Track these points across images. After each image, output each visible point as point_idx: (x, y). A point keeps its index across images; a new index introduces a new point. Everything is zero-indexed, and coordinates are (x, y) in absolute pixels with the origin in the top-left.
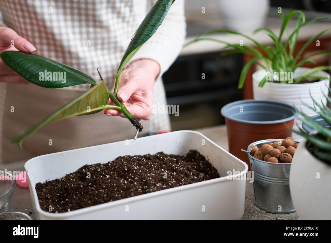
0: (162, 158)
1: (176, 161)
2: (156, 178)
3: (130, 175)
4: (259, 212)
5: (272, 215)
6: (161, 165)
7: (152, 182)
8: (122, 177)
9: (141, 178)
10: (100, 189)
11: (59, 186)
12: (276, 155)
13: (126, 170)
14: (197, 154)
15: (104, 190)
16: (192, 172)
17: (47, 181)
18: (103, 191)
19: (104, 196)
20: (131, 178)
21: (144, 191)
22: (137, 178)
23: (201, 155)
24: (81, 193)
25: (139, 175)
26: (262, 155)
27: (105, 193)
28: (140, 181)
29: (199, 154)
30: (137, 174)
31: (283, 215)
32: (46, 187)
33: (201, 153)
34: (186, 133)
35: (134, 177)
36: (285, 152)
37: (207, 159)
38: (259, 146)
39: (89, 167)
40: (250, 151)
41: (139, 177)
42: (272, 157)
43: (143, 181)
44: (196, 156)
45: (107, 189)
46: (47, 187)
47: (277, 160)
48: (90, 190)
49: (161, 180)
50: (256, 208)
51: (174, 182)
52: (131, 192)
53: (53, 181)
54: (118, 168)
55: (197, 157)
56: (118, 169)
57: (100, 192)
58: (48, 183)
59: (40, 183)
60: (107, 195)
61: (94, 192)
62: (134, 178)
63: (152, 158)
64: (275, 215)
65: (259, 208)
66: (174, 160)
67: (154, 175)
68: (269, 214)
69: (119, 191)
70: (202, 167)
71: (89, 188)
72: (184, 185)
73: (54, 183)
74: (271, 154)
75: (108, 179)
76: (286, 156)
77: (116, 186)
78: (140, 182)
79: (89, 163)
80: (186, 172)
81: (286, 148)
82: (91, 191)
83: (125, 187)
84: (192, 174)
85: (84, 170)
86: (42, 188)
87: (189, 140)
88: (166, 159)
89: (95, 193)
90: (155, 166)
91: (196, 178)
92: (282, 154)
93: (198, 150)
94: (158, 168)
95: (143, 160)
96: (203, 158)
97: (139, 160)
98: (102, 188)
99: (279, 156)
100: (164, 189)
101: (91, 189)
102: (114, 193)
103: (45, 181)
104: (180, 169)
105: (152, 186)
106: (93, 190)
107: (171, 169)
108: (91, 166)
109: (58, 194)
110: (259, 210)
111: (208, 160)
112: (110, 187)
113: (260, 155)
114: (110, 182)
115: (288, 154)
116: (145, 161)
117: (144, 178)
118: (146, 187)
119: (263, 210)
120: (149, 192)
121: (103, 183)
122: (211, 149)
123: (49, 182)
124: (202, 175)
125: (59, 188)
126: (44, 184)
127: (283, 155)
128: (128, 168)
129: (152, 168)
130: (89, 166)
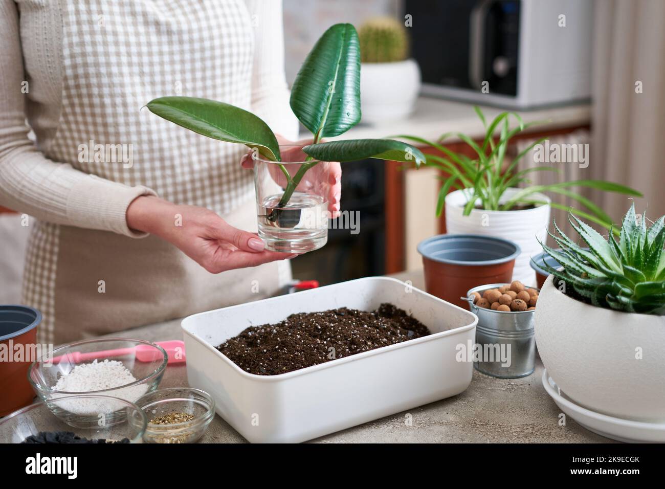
0: (355, 312)
1: (375, 315)
3: (328, 333)
4: (485, 378)
5: (502, 380)
6: (360, 321)
7: (360, 340)
8: (315, 336)
10: (295, 352)
12: (506, 302)
13: (320, 328)
14: (392, 308)
15: (301, 353)
16: (399, 329)
18: (299, 354)
19: (302, 360)
20: (330, 336)
21: (354, 352)
22: (339, 337)
23: (400, 310)
24: (269, 359)
25: (340, 333)
26: (487, 304)
27: (303, 356)
28: (344, 340)
29: (395, 308)
30: (337, 332)
31: (516, 380)
33: (398, 307)
34: (376, 280)
36: (517, 298)
37: (409, 314)
38: (481, 293)
39: (256, 329)
40: (473, 299)
42: (502, 305)
43: (349, 340)
44: (392, 311)
45: (303, 351)
47: (509, 309)
50: (480, 373)
51: (385, 340)
54: (306, 326)
55: (393, 313)
57: (296, 355)
60: (305, 358)
61: (287, 355)
62: (335, 337)
63: (343, 314)
64: (505, 380)
65: (483, 373)
66: (372, 316)
68: (498, 379)
70: (405, 323)
71: (279, 352)
72: (398, 342)
74: (501, 301)
75: (299, 339)
76: (520, 303)
77: (315, 348)
78: (345, 342)
79: (255, 325)
80: (392, 329)
81: (517, 293)
82: (283, 355)
84: (400, 332)
85: (249, 333)
87: (379, 291)
89: (289, 357)
90: (352, 322)
91: (405, 336)
92: (514, 301)
93: (393, 304)
94: (357, 324)
95: (333, 315)
96: (403, 313)
97: (328, 316)
98: (298, 351)
99: (510, 303)
100: (377, 348)
102: (314, 355)
104: (384, 326)
106: (285, 353)
108: (258, 328)
110: (485, 376)
111: (411, 315)
112: (307, 349)
113: (485, 303)
114: (305, 343)
115: (521, 300)
116: (337, 317)
117: (348, 336)
119: (489, 375)
120: (361, 351)
122: (417, 300)
124: (411, 333)
127: (516, 301)
128: (321, 326)
129: (350, 325)
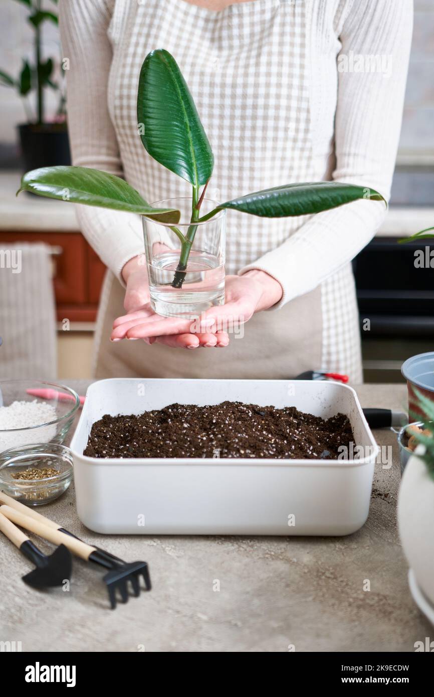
0: (278, 415)
1: (297, 424)
2: (246, 442)
3: (215, 430)
7: (235, 446)
8: (204, 430)
9: (227, 438)
10: (167, 441)
11: (127, 425)
13: (214, 421)
14: (345, 421)
15: (173, 443)
16: (314, 445)
17: (119, 414)
18: (171, 444)
19: (169, 450)
20: (214, 433)
22: (220, 436)
24: (144, 441)
27: (173, 447)
28: (222, 441)
30: (223, 430)
32: (115, 422)
35: (217, 434)
39: (179, 407)
41: (223, 435)
43: (227, 443)
45: (177, 442)
46: (117, 422)
48: (155, 438)
49: (253, 446)
51: (269, 453)
52: (203, 452)
53: (127, 417)
55: (340, 426)
56: (206, 418)
57: (166, 444)
58: (120, 417)
59: (109, 415)
60: (174, 450)
61: (158, 442)
62: (216, 436)
63: (262, 413)
66: (293, 423)
67: (247, 437)
69: (190, 448)
73: (127, 420)
75: (185, 428)
77: (189, 441)
78: (222, 443)
80: (303, 443)
82: (156, 440)
83: (201, 445)
84: (311, 448)
85: (170, 410)
86: (110, 423)
88: (282, 418)
89: (158, 444)
90: (258, 424)
91: (316, 455)
93: (348, 417)
95: (249, 412)
97: (242, 412)
98: (170, 440)
101: (157, 438)
102: (182, 449)
103: (117, 414)
104: (296, 437)
105: (233, 452)
106: (159, 439)
107: (282, 435)
108: (182, 406)
109: (122, 436)
112: (182, 440)
114: (185, 434)
116: (250, 416)
117: (229, 438)
118: (226, 451)
121: (175, 432)
123: (122, 416)
124: (326, 453)
125: (127, 427)
126: (115, 418)
129: (253, 426)
130: (180, 405)
